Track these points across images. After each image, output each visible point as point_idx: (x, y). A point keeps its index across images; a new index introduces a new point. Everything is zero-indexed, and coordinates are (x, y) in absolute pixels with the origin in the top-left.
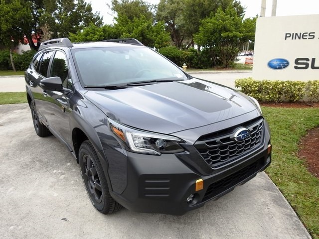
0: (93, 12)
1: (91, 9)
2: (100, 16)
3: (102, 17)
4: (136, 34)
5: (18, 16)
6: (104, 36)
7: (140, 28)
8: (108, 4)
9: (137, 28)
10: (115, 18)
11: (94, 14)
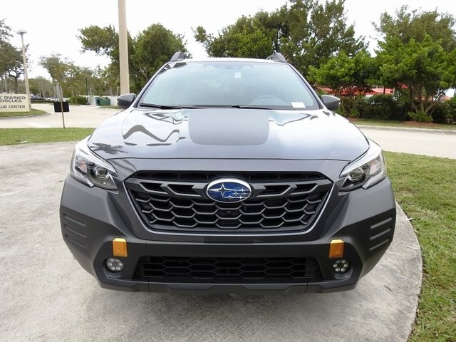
0: (356, 37)
1: (354, 32)
2: (365, 42)
3: (368, 44)
4: (406, 65)
5: (255, 47)
6: (354, 70)
7: (415, 55)
8: (373, 23)
9: (410, 55)
10: (380, 43)
11: (356, 39)
